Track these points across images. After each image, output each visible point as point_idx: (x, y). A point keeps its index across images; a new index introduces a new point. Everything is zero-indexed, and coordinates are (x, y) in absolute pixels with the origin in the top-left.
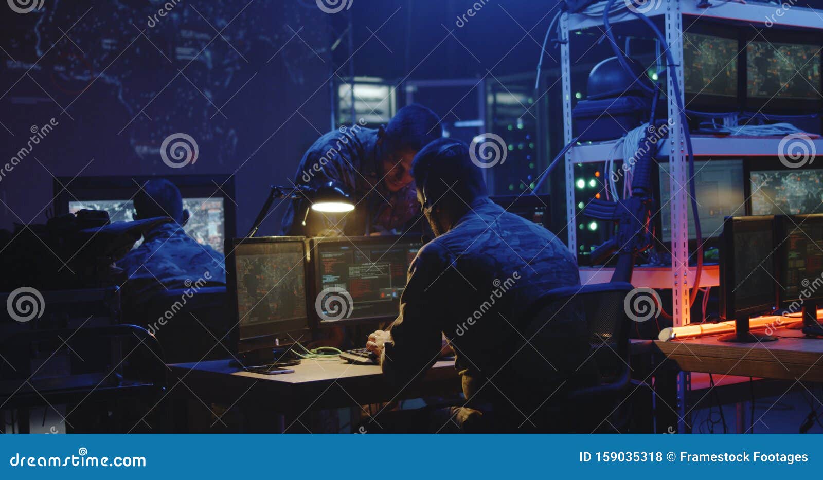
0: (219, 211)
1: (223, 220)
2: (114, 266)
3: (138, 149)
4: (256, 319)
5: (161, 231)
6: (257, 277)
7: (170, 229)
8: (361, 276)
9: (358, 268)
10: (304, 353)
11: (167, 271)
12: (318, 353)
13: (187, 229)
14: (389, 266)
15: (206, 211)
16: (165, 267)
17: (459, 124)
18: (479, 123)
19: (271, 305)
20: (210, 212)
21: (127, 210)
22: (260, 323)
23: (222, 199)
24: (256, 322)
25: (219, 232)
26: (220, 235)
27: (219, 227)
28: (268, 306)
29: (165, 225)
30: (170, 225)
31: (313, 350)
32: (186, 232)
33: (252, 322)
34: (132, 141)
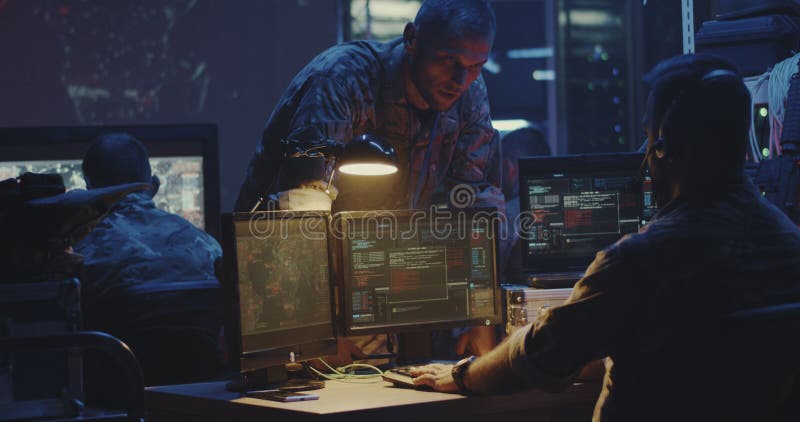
0: (197, 176)
1: (202, 189)
2: (71, 251)
3: (72, 91)
4: (263, 325)
5: (122, 204)
6: (267, 266)
7: (135, 201)
8: (406, 266)
9: (402, 254)
10: (330, 372)
11: (135, 255)
12: (347, 372)
13: (157, 200)
14: (443, 252)
15: (179, 175)
16: (132, 248)
17: (515, 54)
18: (547, 52)
19: (286, 307)
20: (183, 176)
21: (74, 172)
22: (271, 331)
23: (201, 159)
24: (263, 329)
25: (196, 204)
26: (198, 208)
27: (197, 197)
28: (282, 307)
29: (130, 196)
30: (136, 196)
31: (340, 369)
32: (156, 204)
33: (257, 330)
34: (63, 79)
